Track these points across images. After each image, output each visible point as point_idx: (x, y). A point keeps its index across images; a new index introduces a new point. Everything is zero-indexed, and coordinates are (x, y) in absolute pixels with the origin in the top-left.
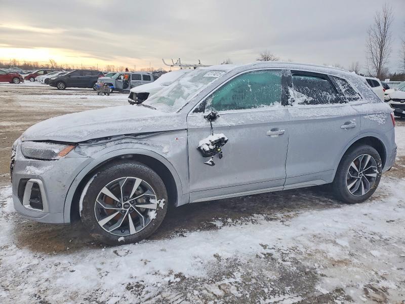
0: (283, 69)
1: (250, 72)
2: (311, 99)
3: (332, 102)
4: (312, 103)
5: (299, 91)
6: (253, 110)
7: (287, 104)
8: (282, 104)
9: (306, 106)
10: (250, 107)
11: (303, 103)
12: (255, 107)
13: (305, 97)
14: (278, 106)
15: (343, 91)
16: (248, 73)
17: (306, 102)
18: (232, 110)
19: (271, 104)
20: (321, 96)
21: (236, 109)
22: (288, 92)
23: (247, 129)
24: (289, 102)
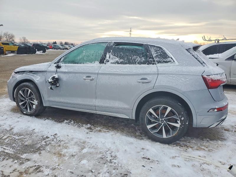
0: (109, 41)
1: (88, 44)
2: (122, 60)
3: (140, 63)
4: (121, 63)
5: (115, 55)
6: (82, 65)
7: (103, 63)
8: (100, 63)
9: (117, 65)
10: (81, 63)
11: (115, 63)
12: (83, 63)
13: (117, 59)
14: (97, 64)
15: (154, 55)
16: (86, 45)
17: (117, 63)
18: (71, 64)
19: (93, 62)
20: (131, 59)
21: (74, 63)
22: (105, 56)
23: (74, 74)
24: (105, 62)
